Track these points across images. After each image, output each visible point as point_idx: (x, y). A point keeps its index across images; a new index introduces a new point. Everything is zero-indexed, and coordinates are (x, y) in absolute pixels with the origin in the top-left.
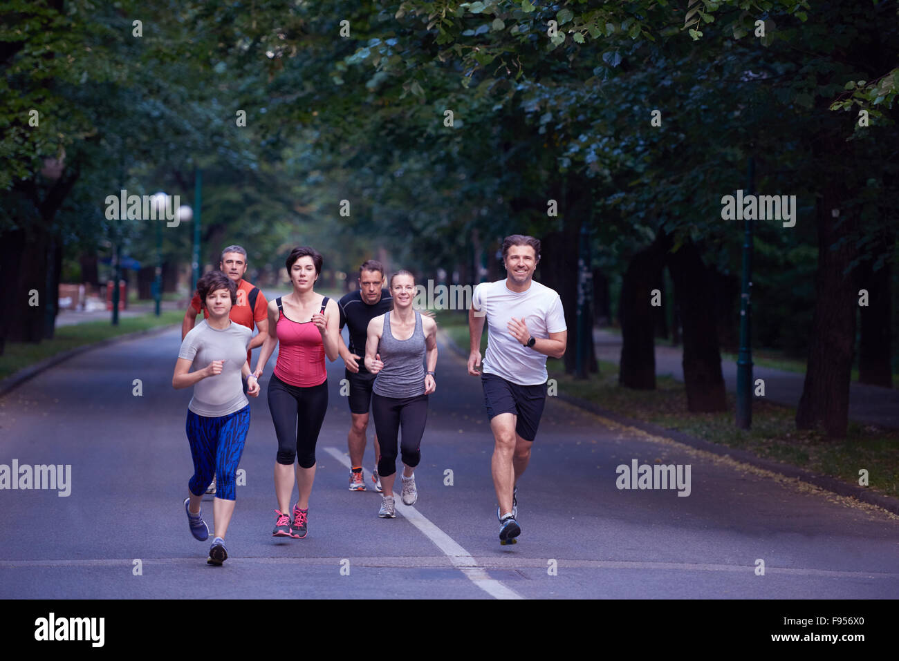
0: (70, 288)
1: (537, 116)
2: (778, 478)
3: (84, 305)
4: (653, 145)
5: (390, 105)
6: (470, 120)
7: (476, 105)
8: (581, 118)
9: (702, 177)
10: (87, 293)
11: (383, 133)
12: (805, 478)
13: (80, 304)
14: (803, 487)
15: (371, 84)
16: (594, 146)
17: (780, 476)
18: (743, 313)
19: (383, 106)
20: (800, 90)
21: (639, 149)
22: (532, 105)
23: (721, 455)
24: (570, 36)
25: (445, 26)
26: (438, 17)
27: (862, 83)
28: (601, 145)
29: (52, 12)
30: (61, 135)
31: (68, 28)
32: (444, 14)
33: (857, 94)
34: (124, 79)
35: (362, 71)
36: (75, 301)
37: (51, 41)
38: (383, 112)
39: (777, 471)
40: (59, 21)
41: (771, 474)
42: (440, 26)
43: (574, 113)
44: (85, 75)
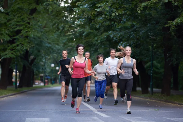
0: (38, 81)
1: (113, 38)
2: (157, 101)
3: (40, 84)
4: (134, 43)
5: (87, 39)
6: (101, 41)
7: (102, 38)
8: (121, 38)
10: (41, 82)
11: (86, 44)
12: (163, 101)
14: (162, 102)
15: (83, 35)
16: (123, 44)
17: (158, 101)
18: (151, 74)
19: (86, 39)
20: (160, 26)
21: (132, 44)
22: (112, 36)
23: (147, 99)
24: (115, 14)
25: (93, 16)
26: (91, 14)
27: (171, 21)
28: (125, 44)
29: (27, 24)
30: (29, 46)
31: (30, 27)
32: (93, 14)
33: (170, 23)
34: (40, 36)
35: (82, 32)
36: (39, 83)
37: (27, 29)
38: (86, 40)
39: (157, 100)
40: (29, 26)
41: (156, 101)
42: (92, 16)
43: (119, 37)
44: (33, 35)
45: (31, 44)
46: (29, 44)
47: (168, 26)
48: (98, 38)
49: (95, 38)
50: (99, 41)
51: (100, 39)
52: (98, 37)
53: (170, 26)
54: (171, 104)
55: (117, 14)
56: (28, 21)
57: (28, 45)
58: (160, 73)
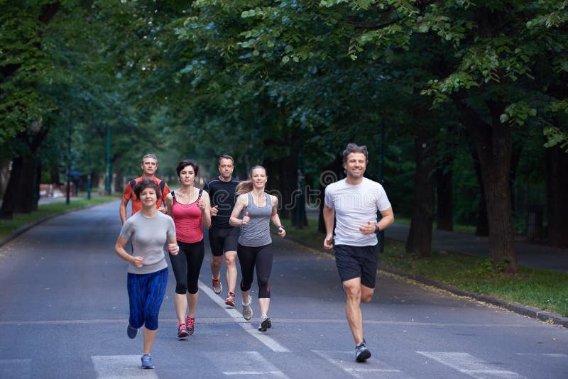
0: (46, 186)
1: (276, 98)
2: (397, 277)
3: (52, 194)
4: (334, 112)
6: (243, 101)
7: (246, 93)
8: (298, 99)
9: (358, 128)
10: (55, 188)
11: (200, 107)
12: (410, 277)
13: (50, 194)
14: (409, 281)
15: (194, 83)
16: (304, 113)
19: (199, 94)
20: (406, 84)
21: (327, 114)
22: (273, 93)
24: (291, 58)
25: (229, 54)
26: (226, 50)
27: (436, 81)
28: (308, 112)
29: (35, 49)
30: (40, 110)
31: (43, 57)
32: (229, 48)
33: (434, 86)
34: (71, 82)
35: (189, 76)
36: (48, 192)
37: (35, 63)
38: (199, 97)
39: (396, 274)
40: (39, 53)
41: (393, 275)
42: (227, 54)
43: (294, 97)
44: (51, 80)
45: (46, 106)
46: (39, 104)
47: (429, 94)
48: (234, 94)
49: (226, 92)
50: (237, 103)
51: (239, 95)
52: (234, 89)
53: (433, 94)
54: (432, 288)
55: (296, 59)
56: (38, 40)
57: (39, 107)
58: (402, 172)
